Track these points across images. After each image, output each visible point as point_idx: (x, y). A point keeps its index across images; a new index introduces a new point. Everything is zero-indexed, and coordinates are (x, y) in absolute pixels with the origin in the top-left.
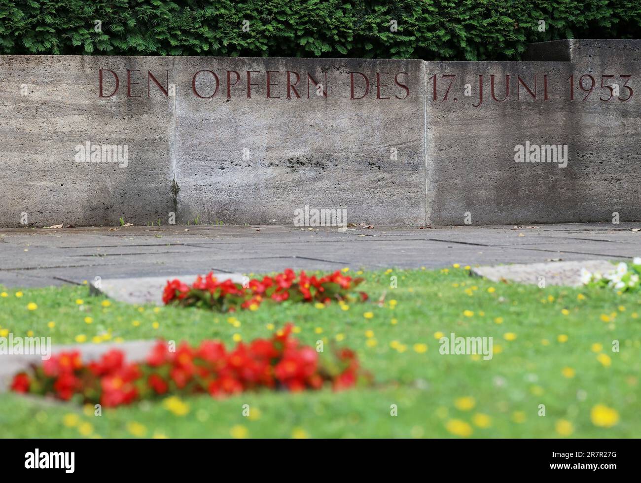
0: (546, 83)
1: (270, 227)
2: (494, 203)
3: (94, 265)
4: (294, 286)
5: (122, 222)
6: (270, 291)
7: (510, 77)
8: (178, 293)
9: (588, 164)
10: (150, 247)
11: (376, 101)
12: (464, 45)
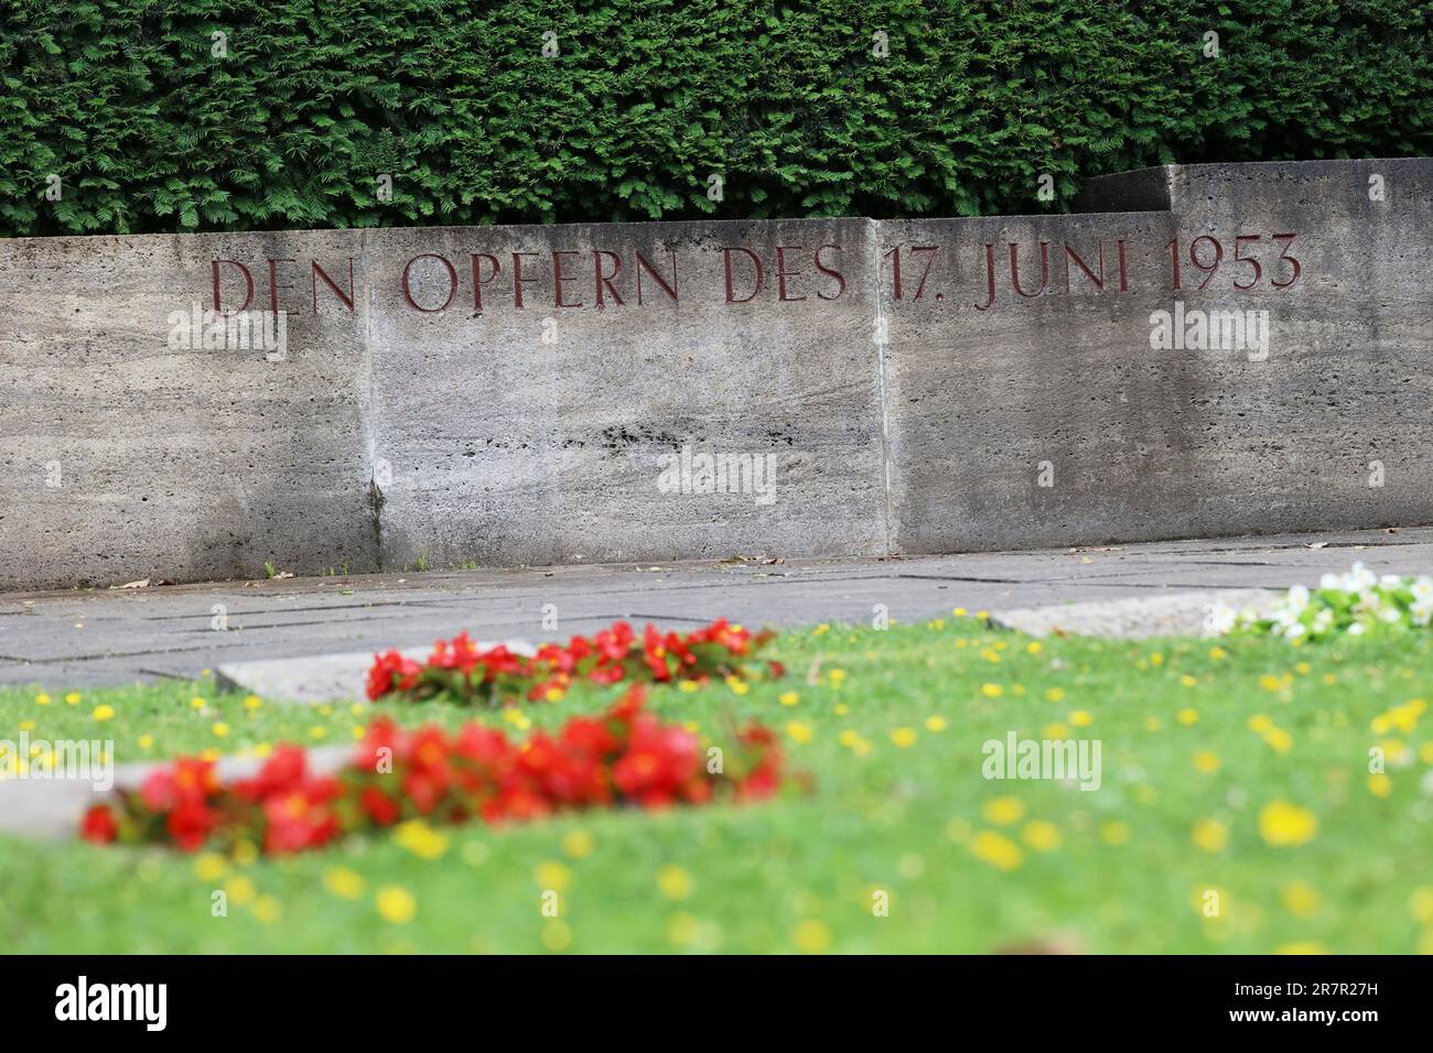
0: (1122, 256)
1: (572, 568)
2: (1027, 503)
3: (220, 647)
4: (634, 655)
5: (271, 570)
6: (586, 665)
7: (1049, 247)
8: (397, 679)
9: (1214, 418)
10: (331, 611)
11: (779, 305)
12: (952, 185)
